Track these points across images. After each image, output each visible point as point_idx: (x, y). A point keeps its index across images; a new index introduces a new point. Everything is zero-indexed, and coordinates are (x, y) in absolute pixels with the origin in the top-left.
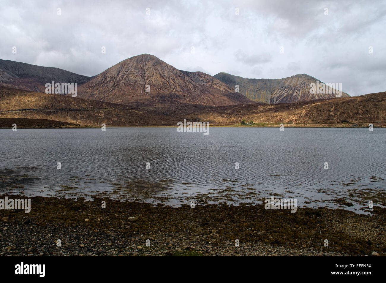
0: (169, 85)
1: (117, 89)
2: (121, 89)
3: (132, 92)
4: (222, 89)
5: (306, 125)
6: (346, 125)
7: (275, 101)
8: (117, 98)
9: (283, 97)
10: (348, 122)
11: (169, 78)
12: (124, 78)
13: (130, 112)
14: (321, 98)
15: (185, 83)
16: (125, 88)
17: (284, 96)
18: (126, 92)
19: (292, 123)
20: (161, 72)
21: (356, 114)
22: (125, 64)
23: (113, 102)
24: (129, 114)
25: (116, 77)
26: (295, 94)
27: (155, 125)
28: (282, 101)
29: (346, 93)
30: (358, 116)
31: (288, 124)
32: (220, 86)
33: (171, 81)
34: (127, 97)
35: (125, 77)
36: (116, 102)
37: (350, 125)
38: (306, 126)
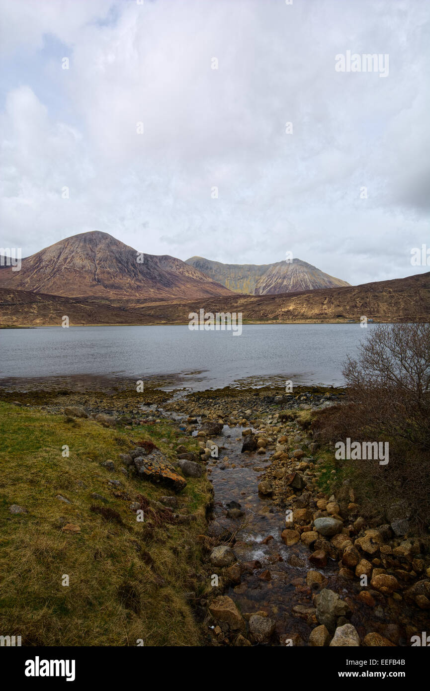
0: (128, 271)
1: (58, 275)
2: (64, 276)
3: (79, 281)
4: (195, 278)
5: (295, 320)
6: (341, 320)
7: (261, 292)
8: (58, 288)
9: (270, 287)
10: (344, 317)
11: (127, 263)
12: (67, 262)
13: (75, 307)
14: (316, 287)
15: (149, 269)
16: (68, 275)
17: (272, 286)
18: (70, 280)
19: (278, 319)
20: (117, 256)
21: (353, 307)
22: (68, 244)
23: (52, 294)
24: (72, 310)
25: (56, 260)
26: (285, 283)
27: (108, 323)
28: (269, 291)
29: (346, 282)
30: (356, 310)
31: (273, 320)
32: (193, 273)
33: (131, 267)
34: (71, 286)
35: (68, 260)
36: (56, 294)
37: (346, 320)
38: (294, 322)
